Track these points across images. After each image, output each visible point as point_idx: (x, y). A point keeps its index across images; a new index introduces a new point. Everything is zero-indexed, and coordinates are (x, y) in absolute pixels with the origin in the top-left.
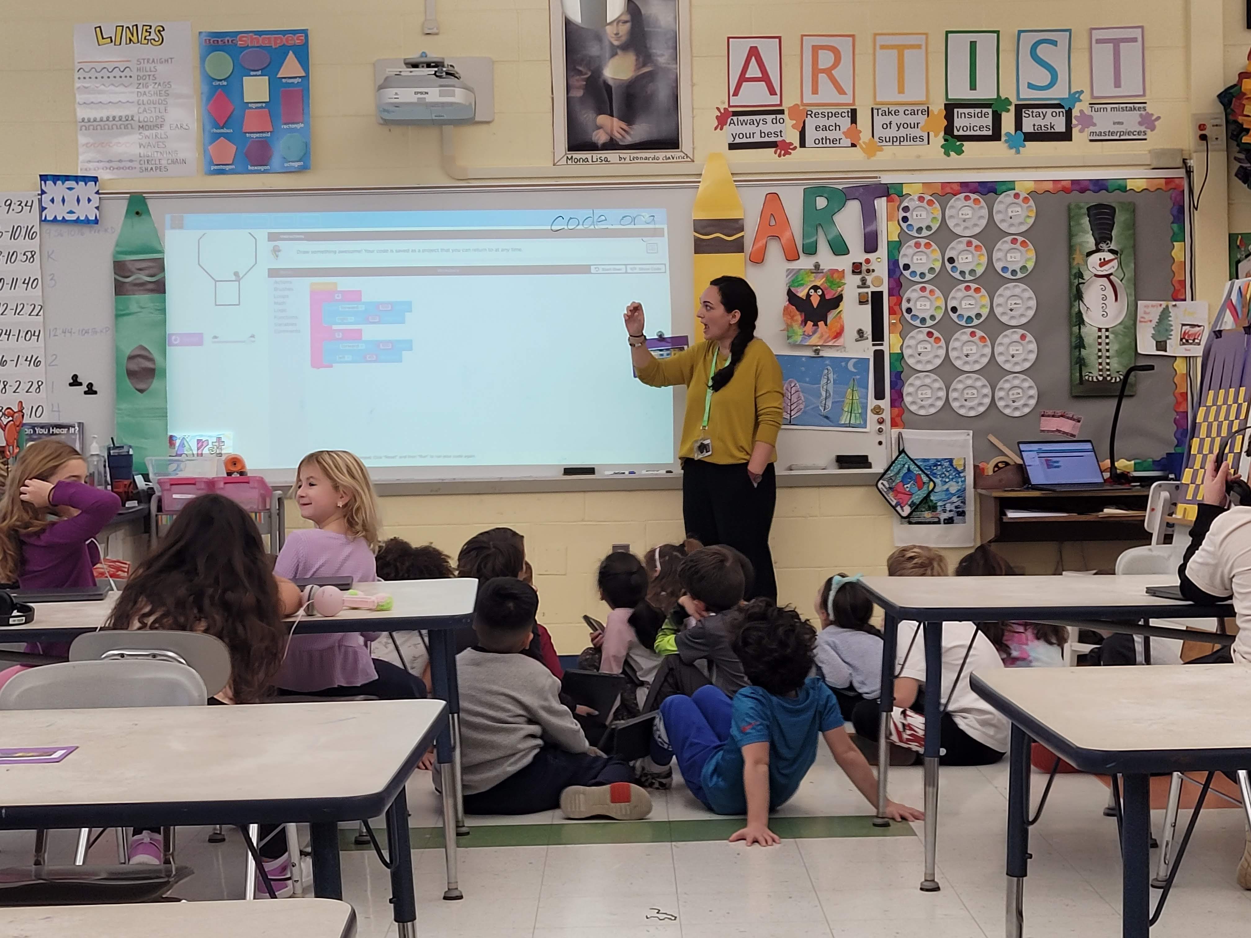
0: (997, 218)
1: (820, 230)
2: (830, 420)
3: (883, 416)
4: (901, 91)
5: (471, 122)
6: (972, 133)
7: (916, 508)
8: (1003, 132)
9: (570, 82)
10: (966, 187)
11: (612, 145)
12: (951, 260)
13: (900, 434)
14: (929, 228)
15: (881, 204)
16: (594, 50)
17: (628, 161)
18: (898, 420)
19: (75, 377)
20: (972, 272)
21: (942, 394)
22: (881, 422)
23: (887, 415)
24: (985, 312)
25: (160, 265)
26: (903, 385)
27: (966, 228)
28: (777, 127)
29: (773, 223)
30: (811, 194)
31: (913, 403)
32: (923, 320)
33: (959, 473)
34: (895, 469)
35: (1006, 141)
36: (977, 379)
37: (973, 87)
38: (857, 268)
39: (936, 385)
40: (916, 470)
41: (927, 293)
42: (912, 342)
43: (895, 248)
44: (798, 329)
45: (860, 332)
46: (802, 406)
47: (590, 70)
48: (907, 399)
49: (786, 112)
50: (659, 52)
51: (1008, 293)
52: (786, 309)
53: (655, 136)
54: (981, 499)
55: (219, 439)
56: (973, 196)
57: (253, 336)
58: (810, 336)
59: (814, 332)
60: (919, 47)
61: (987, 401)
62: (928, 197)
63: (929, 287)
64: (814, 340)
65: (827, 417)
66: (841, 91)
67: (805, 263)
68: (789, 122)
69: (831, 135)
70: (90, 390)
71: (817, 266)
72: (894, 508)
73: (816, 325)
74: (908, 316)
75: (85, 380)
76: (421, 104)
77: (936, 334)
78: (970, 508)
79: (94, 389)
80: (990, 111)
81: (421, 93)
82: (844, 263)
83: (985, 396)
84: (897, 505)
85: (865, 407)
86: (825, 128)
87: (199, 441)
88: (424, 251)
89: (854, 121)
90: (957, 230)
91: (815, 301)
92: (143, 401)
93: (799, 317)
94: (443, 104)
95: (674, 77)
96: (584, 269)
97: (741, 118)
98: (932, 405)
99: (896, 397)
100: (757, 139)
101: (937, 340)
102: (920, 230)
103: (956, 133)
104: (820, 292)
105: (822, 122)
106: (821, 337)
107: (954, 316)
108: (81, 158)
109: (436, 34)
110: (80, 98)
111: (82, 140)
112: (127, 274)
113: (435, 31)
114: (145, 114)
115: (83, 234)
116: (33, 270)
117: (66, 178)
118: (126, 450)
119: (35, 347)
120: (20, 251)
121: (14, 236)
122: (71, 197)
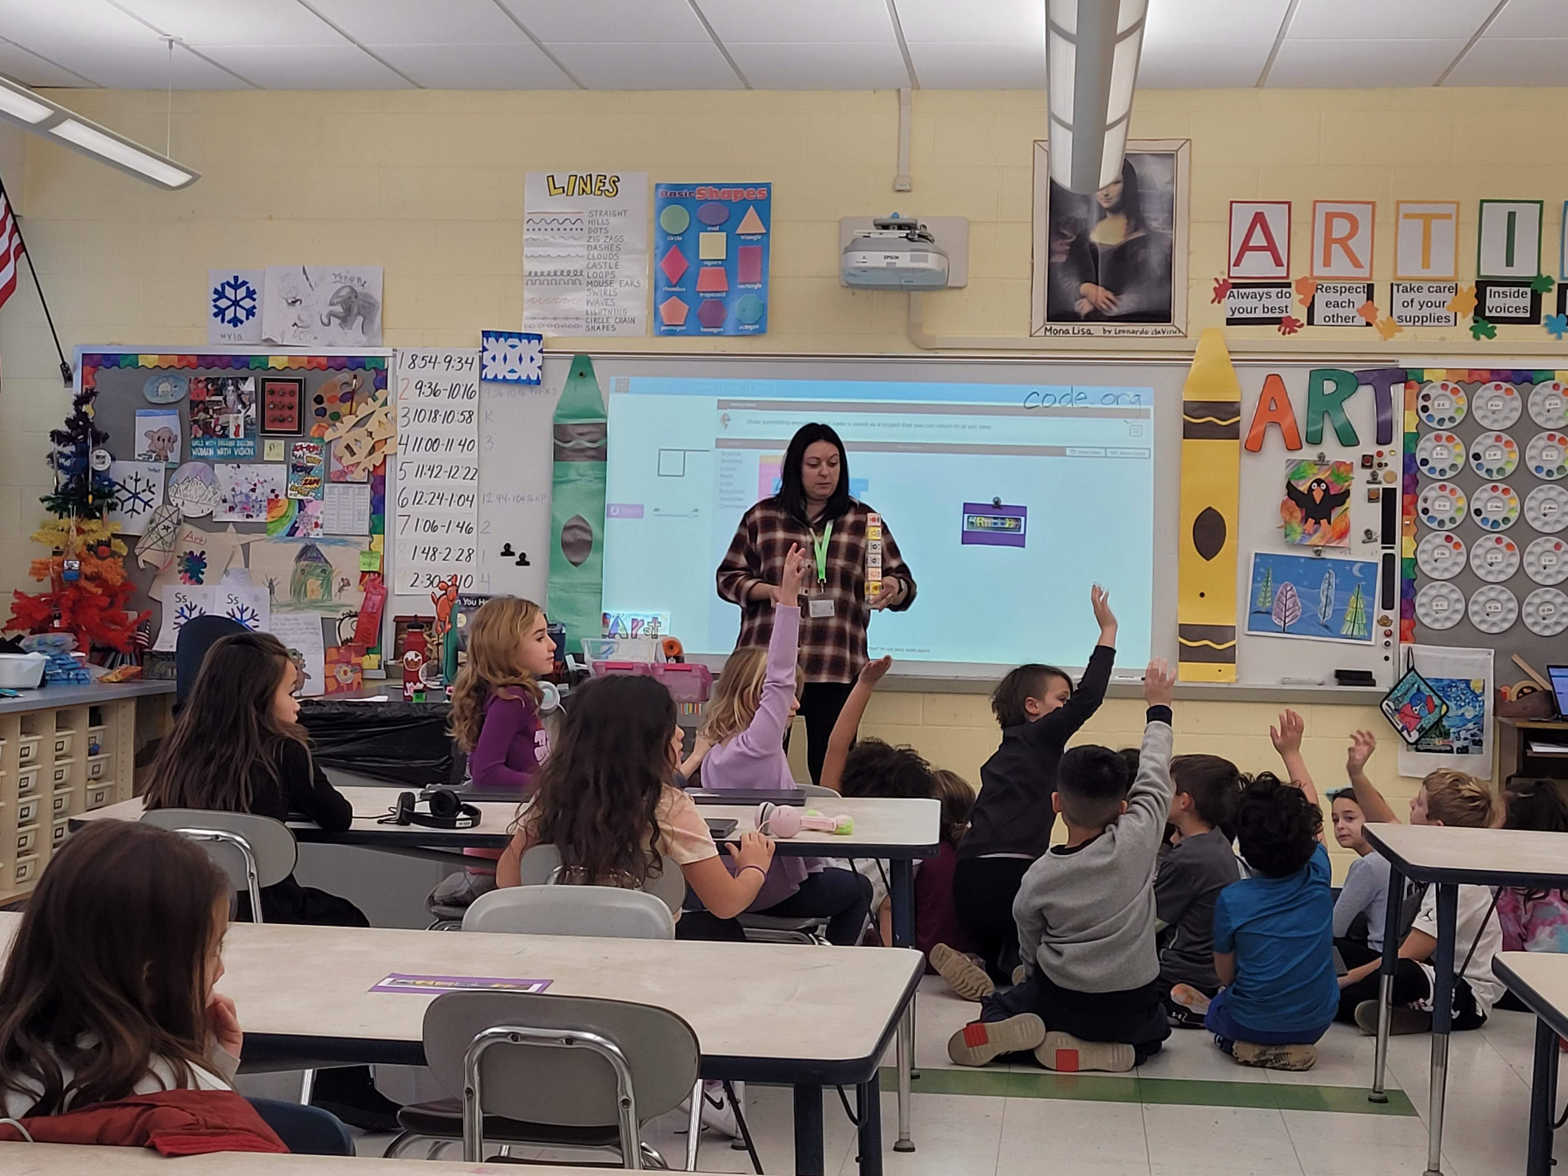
0: (1532, 411)
1: (1326, 417)
2: (1330, 629)
3: (1391, 628)
4: (1426, 264)
5: (944, 287)
6: (1507, 315)
7: (1424, 733)
8: (1543, 314)
9: (1053, 247)
10: (1497, 375)
11: (1095, 316)
12: (1477, 456)
13: (1410, 649)
14: (1452, 419)
15: (1397, 391)
16: (1080, 212)
17: (1113, 334)
18: (1408, 633)
19: (507, 546)
20: (1500, 470)
21: (1461, 606)
22: (1388, 634)
23: (1395, 627)
24: (1514, 516)
25: (602, 430)
26: (1416, 594)
27: (1495, 421)
28: (1283, 302)
29: (1273, 407)
30: (1317, 376)
31: (1426, 615)
32: (1441, 523)
33: (1477, 696)
34: (1402, 688)
35: (1546, 325)
36: (1502, 592)
37: (1510, 263)
38: (1367, 462)
39: (1454, 596)
40: (1427, 691)
41: (1446, 493)
42: (1428, 547)
43: (1412, 440)
44: (1298, 528)
45: (1368, 533)
46: (1298, 613)
47: (1075, 233)
48: (1420, 611)
49: (1293, 286)
50: (1152, 215)
51: (1542, 496)
52: (1284, 504)
53: (1144, 307)
54: (1501, 728)
55: (655, 619)
56: (1505, 385)
57: (696, 510)
58: (1310, 535)
59: (1315, 532)
60: (1448, 217)
61: (1513, 616)
62: (1452, 385)
63: (1450, 486)
64: (1315, 539)
65: (1326, 627)
66: (1357, 264)
67: (1308, 453)
68: (1296, 297)
69: (1342, 312)
70: (523, 561)
71: (1321, 457)
72: (1400, 732)
73: (1317, 523)
74: (1424, 518)
75: (517, 550)
76: (890, 269)
77: (1456, 539)
78: (1488, 737)
79: (527, 559)
80: (1528, 290)
81: (891, 257)
82: (1352, 455)
83: (1511, 610)
84: (1403, 729)
85: (1370, 618)
86: (1337, 305)
87: (634, 620)
88: (884, 425)
89: (1370, 297)
90: (1485, 423)
91: (1318, 496)
92: (578, 576)
93: (1298, 514)
94: (914, 270)
95: (1168, 243)
96: (1060, 452)
97: (1242, 291)
98: (1447, 619)
99: (1406, 607)
100: (1259, 314)
101: (1457, 545)
102: (1441, 421)
103: (1487, 314)
104: (1323, 486)
105: (1333, 297)
106: (1322, 537)
107: (1477, 519)
108: (525, 314)
109: (909, 191)
110: (527, 251)
111: (527, 295)
112: (568, 439)
113: (907, 187)
114: (595, 270)
115: (523, 395)
116: (470, 431)
117: (510, 335)
118: (558, 628)
119: (466, 513)
120: (458, 411)
121: (451, 395)
122: (513, 354)
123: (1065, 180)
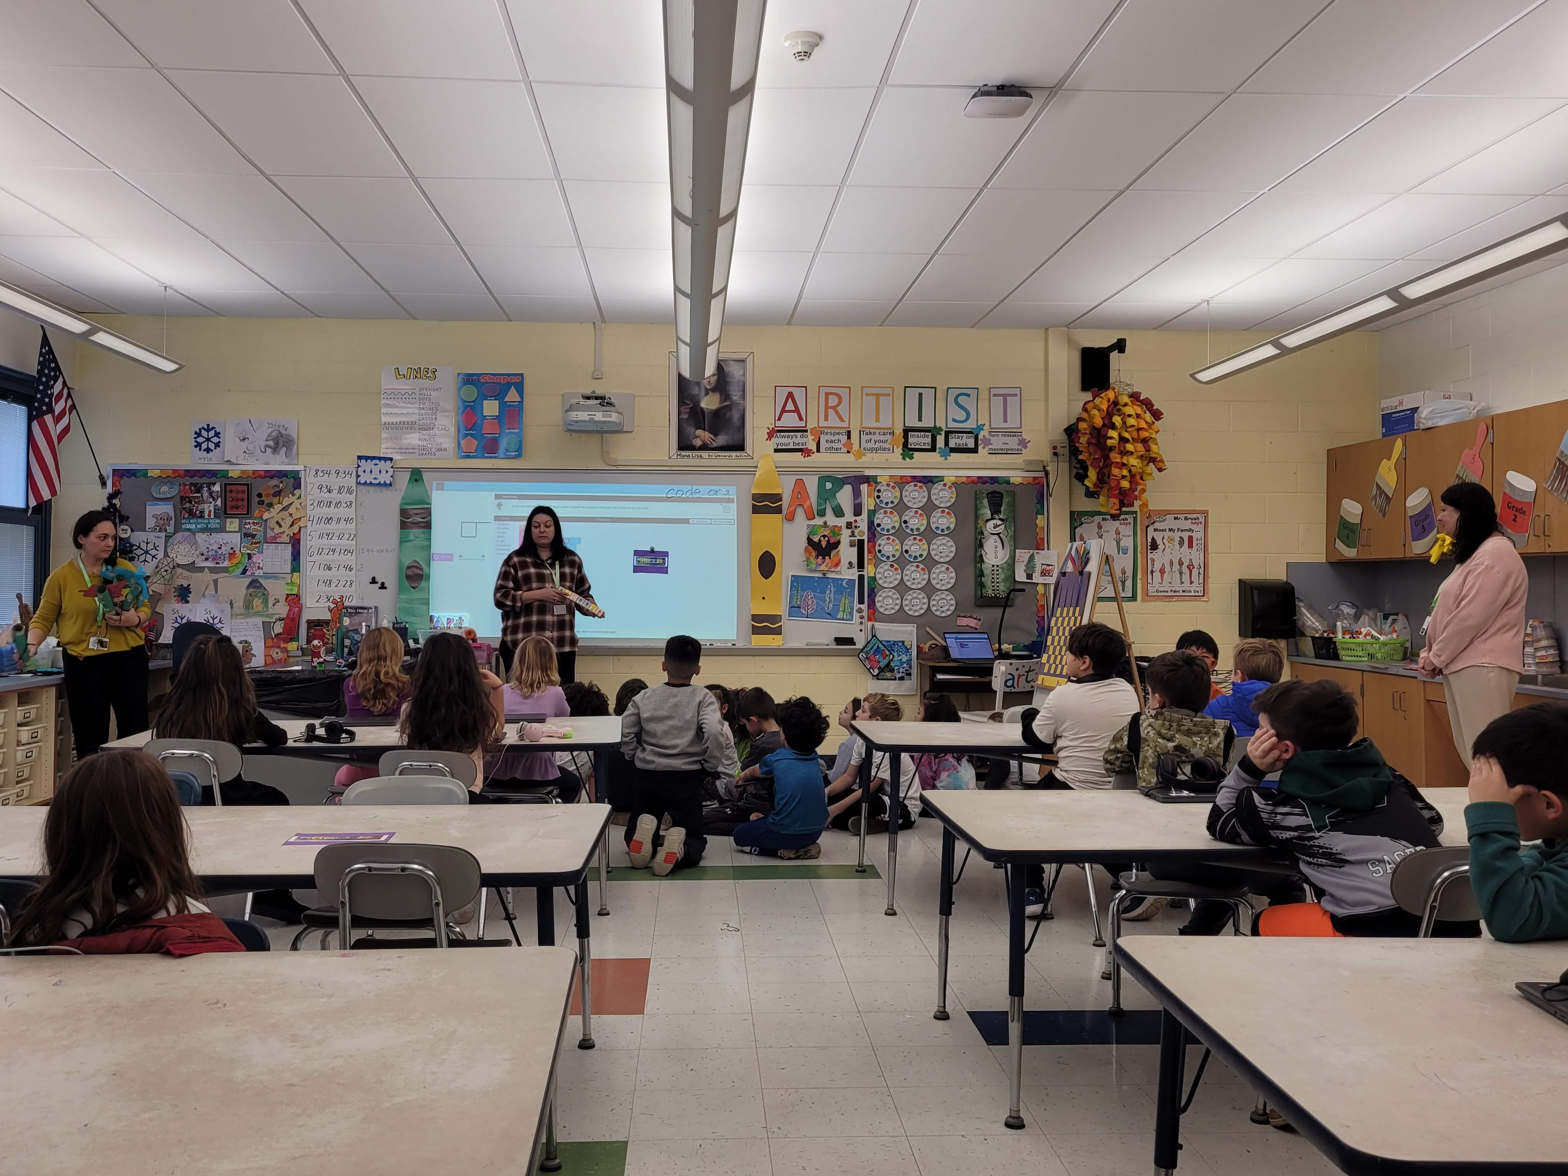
0: (933, 498)
1: (827, 501)
2: (831, 615)
3: (863, 614)
4: (877, 420)
5: (621, 432)
6: (919, 447)
7: (881, 670)
8: (938, 447)
9: (681, 409)
10: (915, 479)
11: (704, 447)
12: (905, 522)
13: (873, 625)
14: (892, 502)
15: (864, 488)
16: (695, 391)
17: (714, 457)
18: (872, 617)
19: (374, 578)
20: (918, 529)
21: (899, 602)
22: (862, 617)
23: (865, 614)
24: (925, 553)
25: (428, 512)
26: (875, 596)
27: (915, 503)
28: (804, 440)
29: (799, 497)
30: (823, 480)
31: (881, 607)
32: (888, 557)
33: (908, 650)
34: (870, 646)
35: (939, 452)
36: (920, 593)
37: (920, 420)
38: (849, 525)
39: (895, 596)
40: (882, 648)
41: (890, 541)
42: (881, 570)
43: (872, 513)
44: (813, 561)
45: (850, 563)
46: (815, 607)
47: (692, 402)
48: (878, 605)
49: (809, 431)
50: (734, 393)
51: (939, 543)
52: (806, 548)
53: (730, 443)
54: (920, 666)
55: (460, 618)
56: (919, 484)
57: (484, 556)
58: (820, 565)
59: (823, 563)
60: (888, 395)
61: (925, 606)
62: (892, 484)
63: (892, 538)
64: (823, 567)
65: (829, 614)
66: (842, 420)
67: (818, 521)
68: (811, 437)
69: (835, 446)
70: (383, 587)
71: (825, 523)
72: (869, 670)
73: (824, 558)
74: (879, 555)
75: (379, 580)
76: (591, 421)
77: (896, 566)
78: (914, 671)
79: (385, 586)
80: (930, 434)
81: (592, 415)
82: (841, 522)
83: (924, 603)
84: (870, 668)
85: (852, 609)
86: (832, 442)
87: (448, 619)
88: (589, 507)
89: (849, 437)
90: (909, 504)
91: (824, 544)
92: (416, 594)
93: (814, 554)
94: (604, 422)
95: (742, 408)
96: (686, 521)
97: (782, 434)
98: (892, 608)
99: (871, 602)
100: (791, 446)
101: (896, 569)
102: (887, 503)
103: (909, 446)
104: (827, 539)
105: (830, 437)
106: (826, 566)
107: (906, 555)
108: (383, 446)
109: (601, 379)
110: (384, 410)
111: (384, 435)
112: (408, 517)
113: (600, 376)
114: (423, 421)
115: (382, 492)
116: (351, 513)
117: (374, 458)
118: (404, 624)
119: (349, 559)
120: (343, 501)
121: (339, 492)
122: (376, 469)
123: (686, 374)
